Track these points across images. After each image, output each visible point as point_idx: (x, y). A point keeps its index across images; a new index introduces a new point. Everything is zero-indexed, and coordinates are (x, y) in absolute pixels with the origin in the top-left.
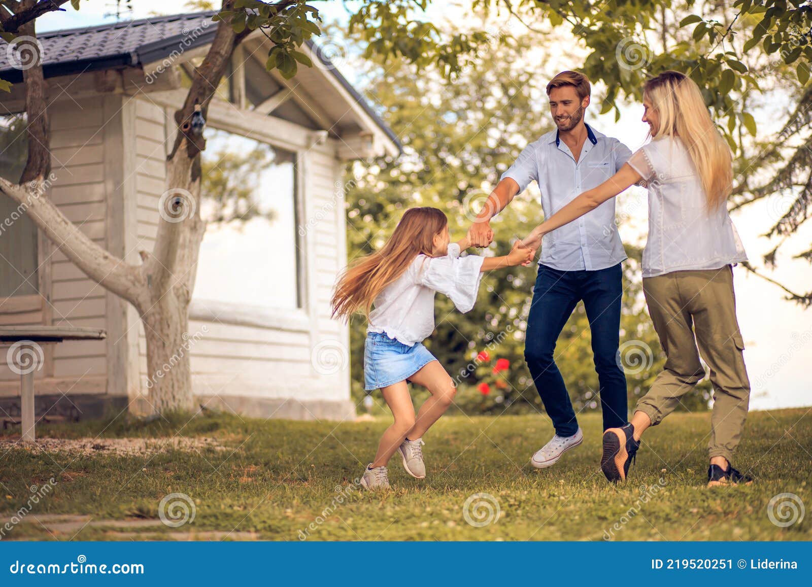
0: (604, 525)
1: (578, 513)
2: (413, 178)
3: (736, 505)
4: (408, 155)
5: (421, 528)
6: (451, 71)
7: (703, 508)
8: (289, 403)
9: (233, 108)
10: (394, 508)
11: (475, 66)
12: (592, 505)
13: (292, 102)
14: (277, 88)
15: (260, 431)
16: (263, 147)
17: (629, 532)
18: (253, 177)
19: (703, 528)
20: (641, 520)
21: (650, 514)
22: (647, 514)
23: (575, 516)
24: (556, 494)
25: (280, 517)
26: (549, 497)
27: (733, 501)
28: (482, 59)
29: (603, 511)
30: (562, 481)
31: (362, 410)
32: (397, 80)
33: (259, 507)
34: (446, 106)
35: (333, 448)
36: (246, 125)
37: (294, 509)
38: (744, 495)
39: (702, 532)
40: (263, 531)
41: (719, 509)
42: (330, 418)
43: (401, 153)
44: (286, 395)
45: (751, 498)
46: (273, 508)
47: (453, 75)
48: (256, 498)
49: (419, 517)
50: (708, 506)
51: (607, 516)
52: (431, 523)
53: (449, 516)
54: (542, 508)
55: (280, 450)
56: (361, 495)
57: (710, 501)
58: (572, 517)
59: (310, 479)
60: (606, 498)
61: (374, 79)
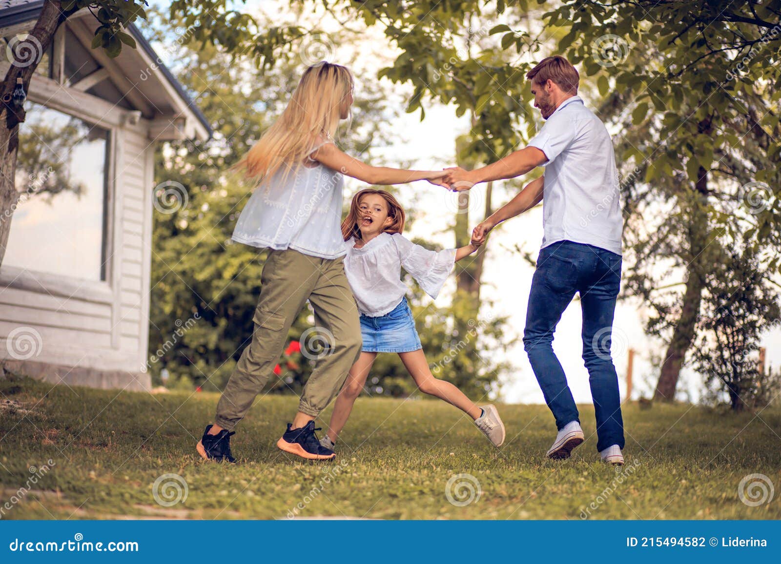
0: (395, 502)
1: (371, 490)
2: (220, 162)
3: (520, 490)
4: (216, 140)
5: (221, 496)
6: (266, 62)
7: (489, 491)
8: (88, 372)
9: (52, 85)
10: (193, 476)
11: (288, 59)
12: (384, 484)
13: (109, 80)
14: (95, 67)
15: (61, 396)
16: (77, 122)
17: (420, 510)
18: (65, 151)
19: (490, 509)
20: (431, 499)
21: (438, 495)
22: (436, 493)
23: (367, 492)
24: (349, 470)
25: (84, 479)
26: (342, 474)
27: (517, 486)
28: (294, 52)
29: (394, 489)
30: (354, 459)
31: (157, 382)
32: (211, 68)
33: (64, 468)
34: (256, 96)
35: (131, 416)
36: (64, 101)
37: (97, 472)
38: (528, 481)
39: (490, 513)
40: (68, 491)
41: (505, 493)
42: (126, 387)
43: (211, 138)
44: (86, 364)
45: (534, 484)
46: (77, 470)
47: (268, 66)
48: (59, 460)
49: (217, 486)
50: (494, 490)
51: (398, 494)
52: (230, 492)
53: (247, 486)
54: (335, 483)
55: (80, 416)
56: (160, 462)
57: (496, 485)
58: (364, 493)
59: (110, 445)
60: (396, 477)
61: (189, 65)
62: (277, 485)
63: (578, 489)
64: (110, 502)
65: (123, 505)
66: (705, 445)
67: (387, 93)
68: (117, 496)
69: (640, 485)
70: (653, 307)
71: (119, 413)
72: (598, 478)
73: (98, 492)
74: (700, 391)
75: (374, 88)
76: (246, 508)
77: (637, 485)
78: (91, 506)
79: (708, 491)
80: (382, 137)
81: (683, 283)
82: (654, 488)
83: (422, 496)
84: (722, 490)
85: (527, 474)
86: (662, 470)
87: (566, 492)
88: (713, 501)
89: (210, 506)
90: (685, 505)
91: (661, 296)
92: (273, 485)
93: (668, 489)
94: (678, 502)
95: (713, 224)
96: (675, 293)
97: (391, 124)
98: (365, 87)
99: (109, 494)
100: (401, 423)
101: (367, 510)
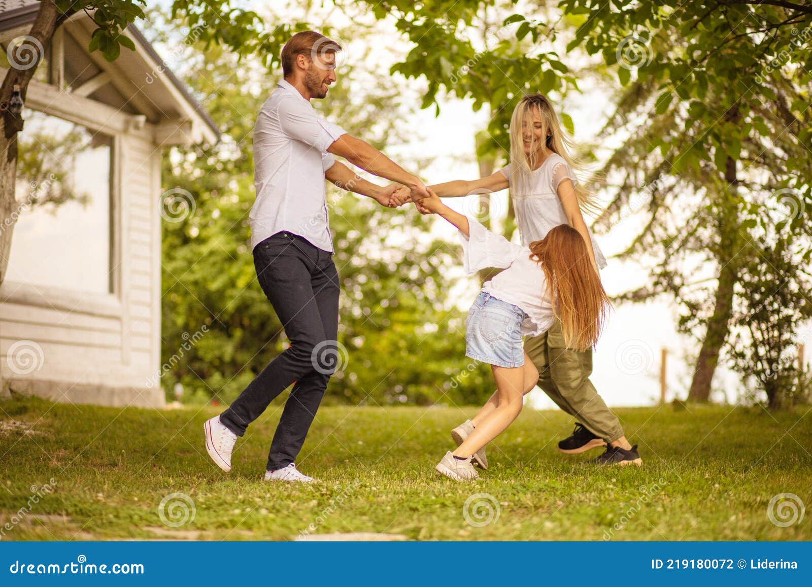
0: (415, 516)
1: (390, 504)
2: (230, 166)
3: (546, 499)
4: (226, 143)
5: (233, 515)
7: (513, 502)
8: (99, 389)
9: (51, 90)
10: (206, 495)
12: (404, 497)
13: (111, 85)
14: (96, 72)
15: (70, 415)
16: (80, 129)
17: (441, 523)
18: (68, 160)
19: (514, 521)
20: (453, 512)
23: (386, 506)
24: (368, 484)
25: (91, 501)
26: (361, 488)
27: (543, 495)
29: (415, 502)
30: (374, 472)
31: (171, 397)
32: (217, 68)
33: (70, 491)
35: (143, 434)
36: (65, 107)
37: (105, 494)
38: (554, 490)
39: (513, 524)
40: (74, 515)
41: (530, 503)
42: (139, 405)
43: (219, 141)
44: (95, 381)
45: (561, 493)
46: (84, 492)
48: (66, 482)
49: (231, 505)
50: (519, 500)
51: (419, 507)
52: (243, 510)
53: (261, 504)
54: (353, 497)
55: (90, 435)
56: (171, 481)
57: (521, 495)
58: (384, 508)
59: (120, 464)
60: (417, 489)
61: (194, 66)
62: (293, 501)
63: (607, 497)
64: (118, 525)
65: (132, 528)
66: (740, 446)
67: (401, 89)
68: (125, 518)
69: (671, 490)
70: (683, 305)
71: (130, 431)
72: (627, 485)
73: (106, 515)
74: (738, 390)
75: (388, 84)
76: (260, 528)
77: (668, 491)
78: (98, 530)
79: (741, 495)
80: (397, 134)
81: (714, 278)
82: (685, 493)
83: (443, 509)
84: (756, 494)
85: (553, 483)
86: (695, 475)
87: (594, 501)
88: (746, 505)
89: (222, 526)
90: (718, 511)
91: (692, 292)
92: (289, 502)
93: (701, 494)
94: (711, 508)
95: (744, 216)
96: (706, 289)
97: (406, 122)
98: (378, 83)
99: (117, 516)
100: (424, 433)
101: (387, 525)
